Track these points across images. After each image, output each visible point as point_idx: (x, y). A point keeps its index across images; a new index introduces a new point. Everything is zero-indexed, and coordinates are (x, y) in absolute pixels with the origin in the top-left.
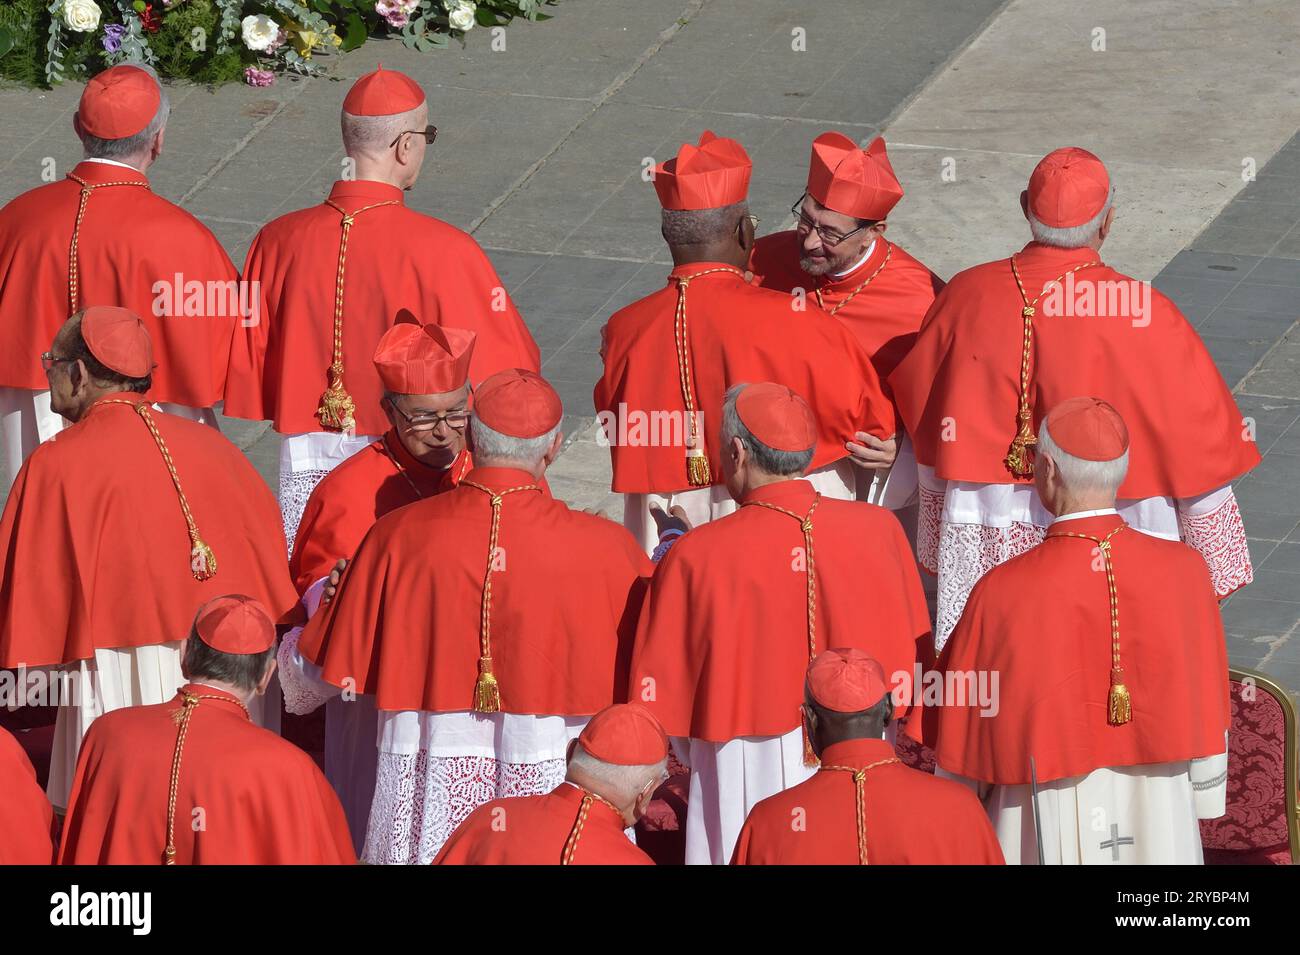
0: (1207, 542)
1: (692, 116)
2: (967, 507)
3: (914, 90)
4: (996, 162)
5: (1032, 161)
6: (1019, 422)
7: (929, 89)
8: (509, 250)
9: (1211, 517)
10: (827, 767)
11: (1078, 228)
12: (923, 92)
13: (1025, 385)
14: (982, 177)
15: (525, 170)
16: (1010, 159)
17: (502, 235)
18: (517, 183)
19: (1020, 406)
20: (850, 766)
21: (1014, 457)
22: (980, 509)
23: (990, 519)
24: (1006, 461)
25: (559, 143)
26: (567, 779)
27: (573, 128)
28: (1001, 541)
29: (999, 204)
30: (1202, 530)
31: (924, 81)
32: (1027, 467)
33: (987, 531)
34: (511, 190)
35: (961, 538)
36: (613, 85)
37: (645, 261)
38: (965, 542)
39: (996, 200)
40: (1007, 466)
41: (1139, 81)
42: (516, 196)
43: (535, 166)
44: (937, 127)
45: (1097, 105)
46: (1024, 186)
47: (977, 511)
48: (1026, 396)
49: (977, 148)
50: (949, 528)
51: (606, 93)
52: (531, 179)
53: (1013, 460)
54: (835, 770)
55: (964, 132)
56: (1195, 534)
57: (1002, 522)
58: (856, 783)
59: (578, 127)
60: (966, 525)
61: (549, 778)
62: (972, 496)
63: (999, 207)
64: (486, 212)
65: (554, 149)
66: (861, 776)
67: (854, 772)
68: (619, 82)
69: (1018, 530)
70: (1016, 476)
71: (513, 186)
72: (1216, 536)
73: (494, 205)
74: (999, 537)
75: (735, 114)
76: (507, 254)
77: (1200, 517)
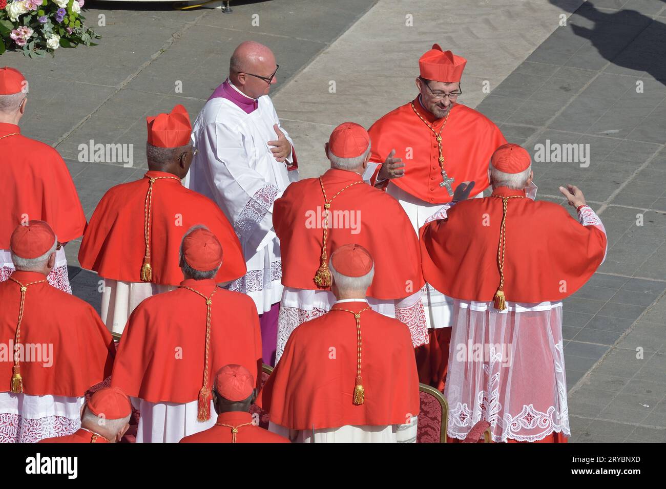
0: (407, 321)
1: (165, 97)
2: (292, 299)
3: (275, 90)
4: (314, 128)
5: (331, 128)
6: (321, 261)
7: (282, 90)
8: (70, 159)
9: (410, 309)
10: (219, 424)
11: (353, 159)
12: (280, 91)
13: (325, 242)
14: (306, 135)
15: (81, 120)
16: (321, 127)
17: (67, 151)
18: (77, 126)
19: (322, 252)
20: (230, 425)
21: (318, 278)
22: (298, 301)
23: (303, 306)
24: (314, 279)
25: (98, 107)
26: (82, 426)
27: (105, 100)
28: (307, 317)
29: (314, 149)
30: (405, 315)
31: (281, 86)
32: (325, 282)
33: (301, 311)
34: (73, 129)
35: (289, 314)
36: (127, 79)
37: (138, 168)
38: (290, 316)
39: (313, 147)
40: (315, 282)
41: (386, 92)
42: (75, 132)
43: (86, 118)
44: (286, 109)
45: (365, 103)
46: (327, 140)
47: (297, 302)
48: (325, 247)
49: (305, 121)
50: (283, 309)
51: (123, 84)
52: (84, 124)
53: (317, 279)
54: (223, 426)
55: (300, 112)
56: (402, 318)
57: (308, 308)
58: (233, 433)
59: (108, 100)
60: (291, 308)
61: (45, 426)
62: (295, 295)
63: (314, 150)
64: (60, 139)
65: (96, 110)
66: (235, 431)
67: (232, 428)
68: (129, 79)
69: (317, 312)
70: (319, 287)
71: (74, 128)
72: (412, 318)
73: (64, 137)
74: (307, 315)
75: (186, 98)
76: (70, 161)
77: (406, 309)
